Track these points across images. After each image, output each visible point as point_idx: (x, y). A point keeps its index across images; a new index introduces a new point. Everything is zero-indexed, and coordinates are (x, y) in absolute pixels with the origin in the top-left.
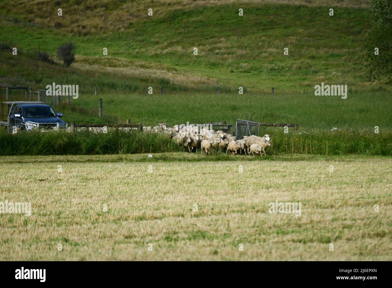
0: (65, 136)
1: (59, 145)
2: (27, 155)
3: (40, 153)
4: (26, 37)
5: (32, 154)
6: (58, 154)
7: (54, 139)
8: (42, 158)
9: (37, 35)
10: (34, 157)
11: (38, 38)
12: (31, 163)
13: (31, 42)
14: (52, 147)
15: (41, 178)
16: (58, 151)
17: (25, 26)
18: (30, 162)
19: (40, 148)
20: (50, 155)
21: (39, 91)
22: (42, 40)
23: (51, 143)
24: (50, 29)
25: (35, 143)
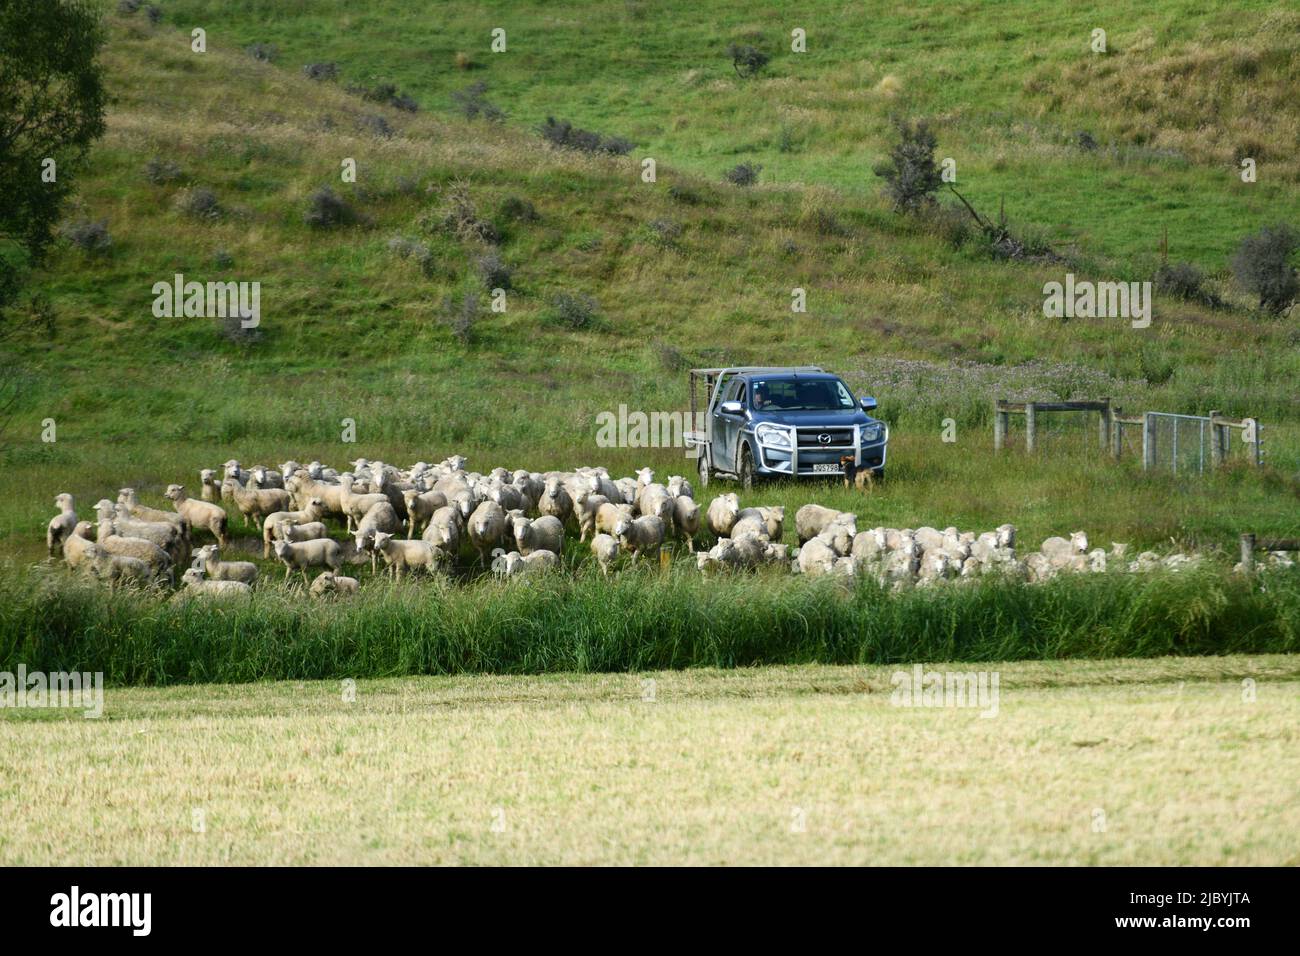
0: (1217, 586)
1: (1196, 620)
2: (1078, 657)
3: (1126, 649)
4: (1122, 204)
5: (1095, 655)
6: (1193, 653)
7: (1177, 596)
8: (1130, 668)
9: (1167, 193)
10: (1102, 664)
11: (1171, 206)
12: (1087, 687)
13: (1144, 223)
14: (1171, 625)
15: (1082, 739)
16: (1192, 641)
17: (1121, 159)
18: (1083, 684)
19: (1126, 629)
20: (1164, 655)
21: (1145, 416)
22: (1186, 213)
23: (1164, 611)
24: (1219, 170)
25: (1108, 615)
